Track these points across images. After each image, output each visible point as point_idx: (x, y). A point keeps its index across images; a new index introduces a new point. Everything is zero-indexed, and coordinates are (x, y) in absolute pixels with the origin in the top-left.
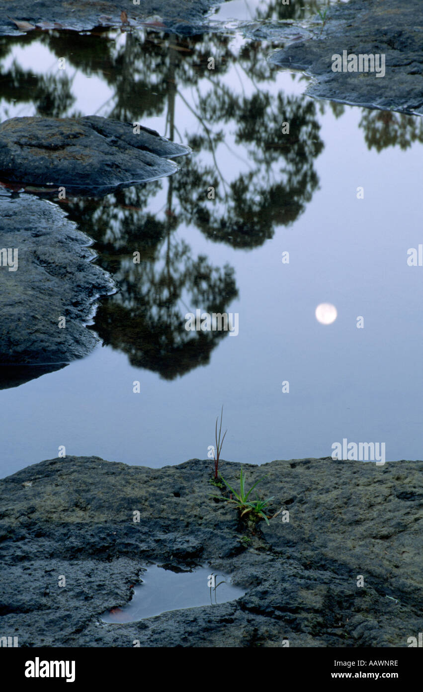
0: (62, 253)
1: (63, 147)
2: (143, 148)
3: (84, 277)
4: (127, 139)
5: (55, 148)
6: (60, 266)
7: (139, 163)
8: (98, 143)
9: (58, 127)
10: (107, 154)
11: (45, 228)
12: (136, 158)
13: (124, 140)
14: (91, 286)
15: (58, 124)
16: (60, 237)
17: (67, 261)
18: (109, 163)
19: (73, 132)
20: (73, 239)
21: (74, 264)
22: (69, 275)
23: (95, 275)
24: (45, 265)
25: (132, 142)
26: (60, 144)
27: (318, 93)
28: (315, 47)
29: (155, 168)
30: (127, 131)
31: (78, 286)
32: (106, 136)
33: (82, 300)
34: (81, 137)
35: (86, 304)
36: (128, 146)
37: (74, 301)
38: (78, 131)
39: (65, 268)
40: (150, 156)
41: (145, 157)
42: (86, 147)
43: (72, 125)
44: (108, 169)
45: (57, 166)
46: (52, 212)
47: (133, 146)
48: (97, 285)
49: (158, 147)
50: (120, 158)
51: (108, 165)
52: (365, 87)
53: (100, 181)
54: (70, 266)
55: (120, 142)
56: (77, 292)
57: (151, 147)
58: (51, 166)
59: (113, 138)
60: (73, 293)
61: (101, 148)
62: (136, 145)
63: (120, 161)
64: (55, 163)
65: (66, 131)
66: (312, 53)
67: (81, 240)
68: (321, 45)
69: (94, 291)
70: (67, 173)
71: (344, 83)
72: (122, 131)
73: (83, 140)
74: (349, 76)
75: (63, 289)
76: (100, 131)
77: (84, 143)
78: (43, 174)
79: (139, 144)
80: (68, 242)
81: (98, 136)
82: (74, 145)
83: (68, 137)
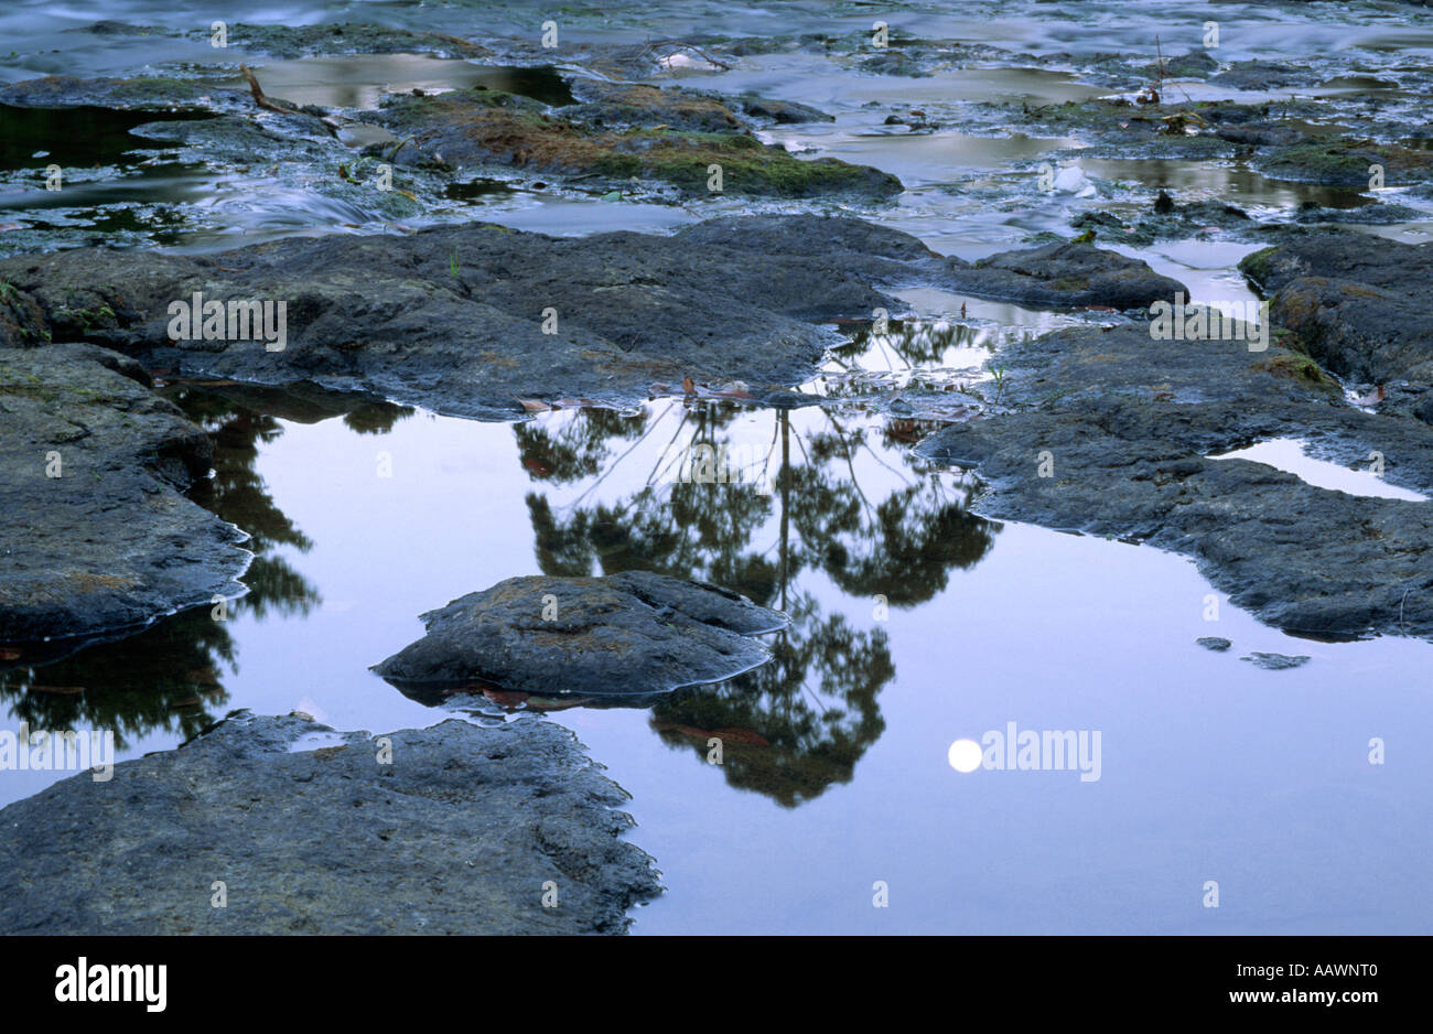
0: (580, 830)
1: (587, 628)
2: (715, 622)
3: (615, 874)
4: (689, 609)
5: (575, 631)
6: (577, 855)
7: (707, 651)
8: (642, 620)
9: (579, 595)
10: (656, 638)
11: (555, 777)
12: (704, 642)
13: (684, 612)
14: (626, 890)
15: (579, 591)
16: (578, 798)
17: (588, 845)
18: (659, 654)
19: (603, 604)
20: (599, 798)
21: (600, 849)
22: (591, 870)
23: (633, 868)
24: (553, 852)
25: (697, 614)
26: (582, 623)
27: (993, 512)
28: (987, 432)
29: (734, 657)
30: (688, 596)
31: (606, 891)
32: (654, 605)
33: (612, 917)
34: (616, 611)
35: (617, 925)
36: (690, 621)
37: (598, 922)
38: (610, 601)
39: (585, 857)
40: (723, 636)
41: (718, 639)
42: (622, 627)
43: (601, 590)
44: (658, 664)
45: (577, 661)
46: (567, 745)
47: (699, 620)
48: (635, 886)
49: (739, 620)
50: (678, 643)
51: (657, 658)
52: (1065, 504)
53: (646, 684)
54: (593, 854)
55: (678, 615)
56: (602, 905)
57: (726, 620)
58: (567, 663)
59: (666, 609)
60: (598, 908)
61: (647, 629)
62: (703, 618)
63: (677, 650)
64: (574, 657)
65: (592, 602)
66: (982, 441)
67: (612, 798)
68: (996, 428)
69: (632, 897)
70: (593, 673)
71: (1034, 496)
72: (680, 597)
73: (621, 617)
74: (1041, 484)
75: (580, 903)
76: (645, 599)
77: (620, 621)
78: (554, 677)
79: (709, 616)
80: (592, 805)
81: (642, 608)
82: (604, 624)
83: (594, 611)
